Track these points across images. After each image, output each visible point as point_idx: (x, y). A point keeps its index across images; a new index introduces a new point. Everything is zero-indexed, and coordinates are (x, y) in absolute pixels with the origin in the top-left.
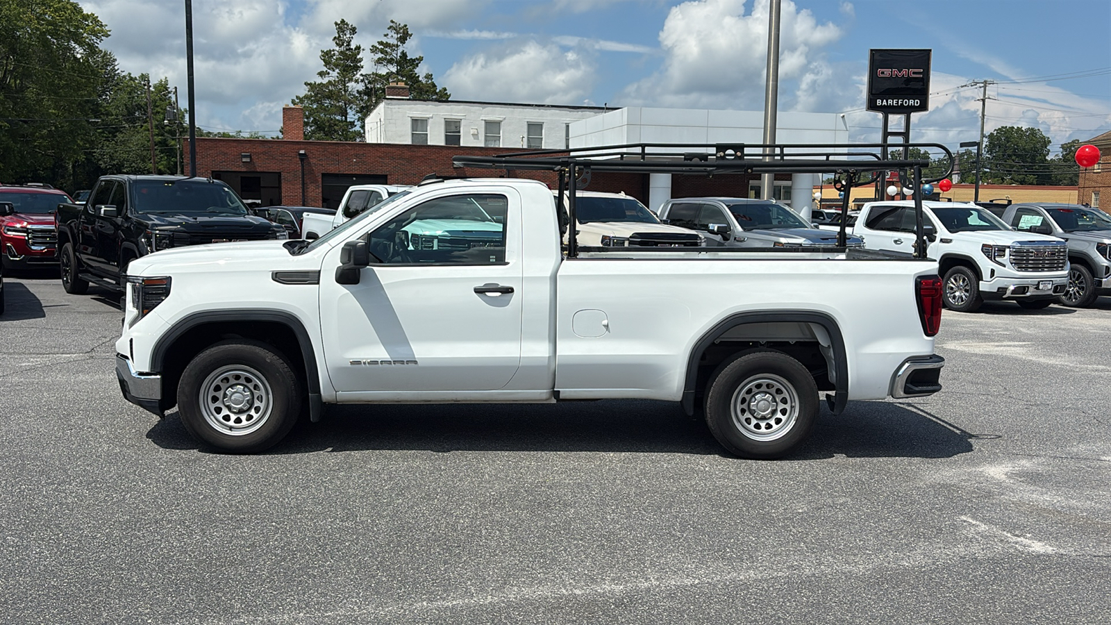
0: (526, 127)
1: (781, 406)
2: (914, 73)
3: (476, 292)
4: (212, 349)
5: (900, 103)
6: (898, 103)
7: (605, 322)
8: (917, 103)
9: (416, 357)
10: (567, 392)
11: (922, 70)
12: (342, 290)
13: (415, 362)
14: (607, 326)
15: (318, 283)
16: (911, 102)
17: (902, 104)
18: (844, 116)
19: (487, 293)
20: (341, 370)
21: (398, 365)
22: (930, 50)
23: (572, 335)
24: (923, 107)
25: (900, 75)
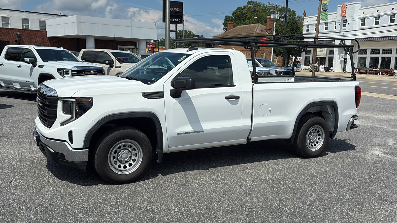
0: (21, 20)
1: (318, 137)
2: (178, 10)
3: (226, 99)
4: (115, 133)
5: (174, 20)
6: (173, 20)
7: (270, 109)
8: (179, 20)
9: (203, 129)
10: (253, 139)
11: (181, 9)
12: (174, 100)
13: (203, 131)
14: (270, 111)
15: (163, 98)
16: (178, 20)
17: (174, 21)
18: (155, 24)
19: (230, 99)
20: (173, 138)
21: (196, 133)
22: (183, 2)
23: (259, 115)
24: (181, 22)
25: (173, 10)
